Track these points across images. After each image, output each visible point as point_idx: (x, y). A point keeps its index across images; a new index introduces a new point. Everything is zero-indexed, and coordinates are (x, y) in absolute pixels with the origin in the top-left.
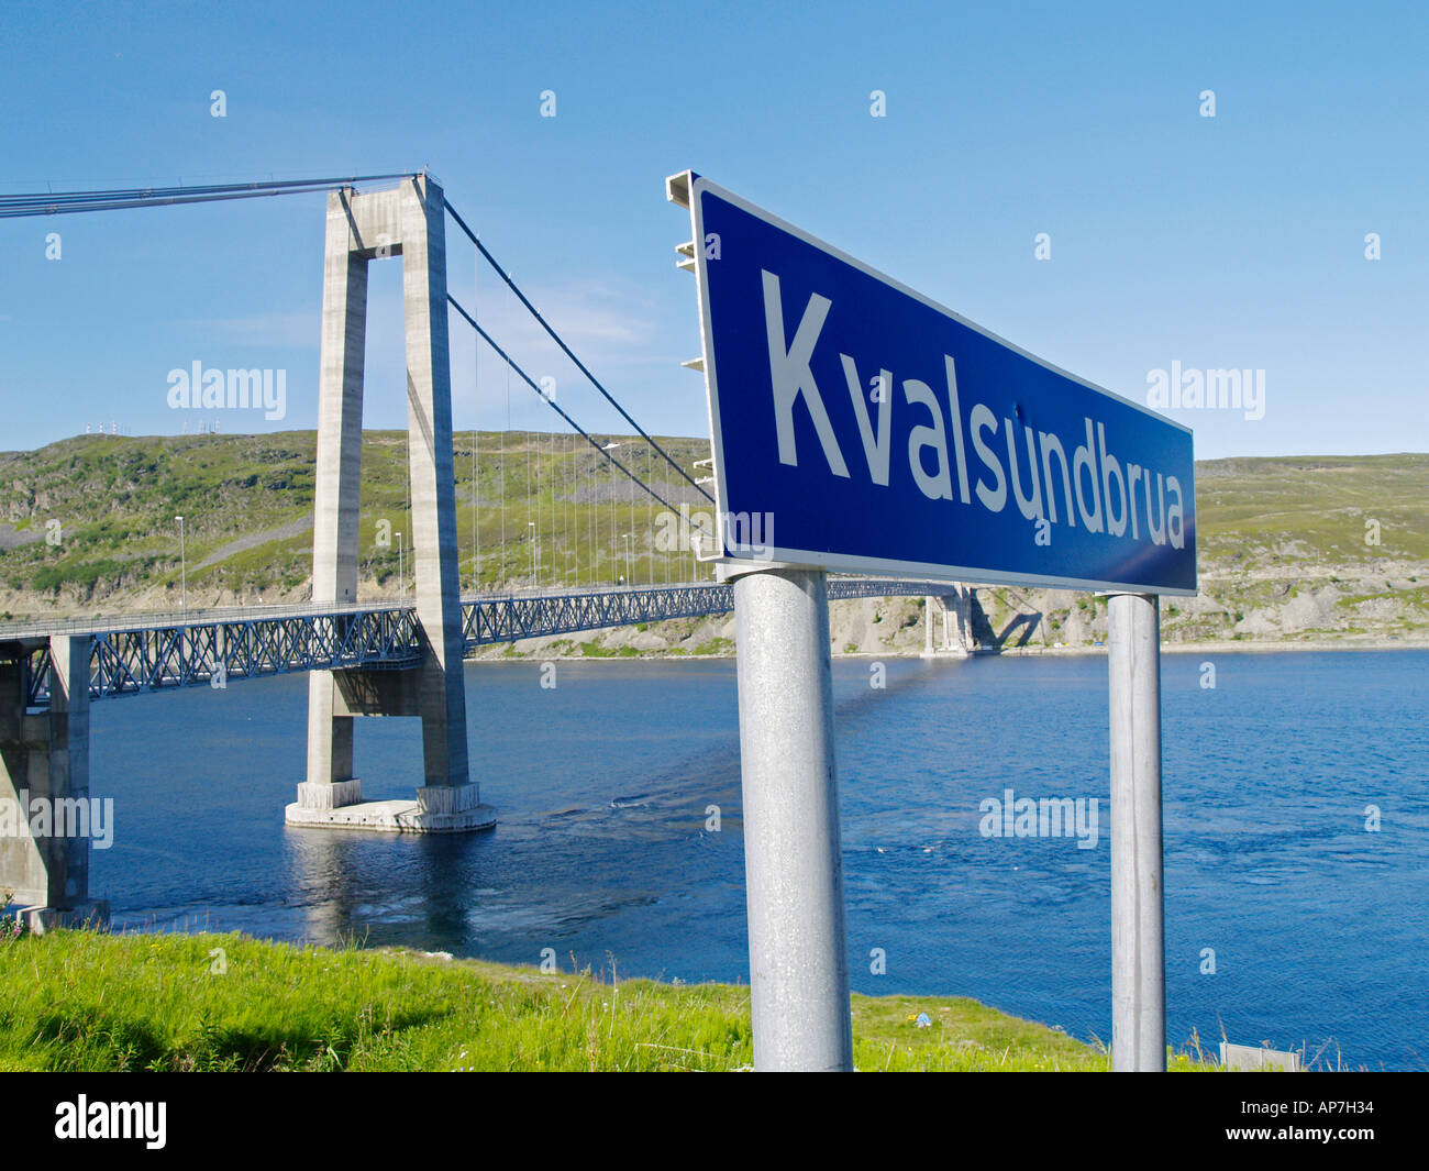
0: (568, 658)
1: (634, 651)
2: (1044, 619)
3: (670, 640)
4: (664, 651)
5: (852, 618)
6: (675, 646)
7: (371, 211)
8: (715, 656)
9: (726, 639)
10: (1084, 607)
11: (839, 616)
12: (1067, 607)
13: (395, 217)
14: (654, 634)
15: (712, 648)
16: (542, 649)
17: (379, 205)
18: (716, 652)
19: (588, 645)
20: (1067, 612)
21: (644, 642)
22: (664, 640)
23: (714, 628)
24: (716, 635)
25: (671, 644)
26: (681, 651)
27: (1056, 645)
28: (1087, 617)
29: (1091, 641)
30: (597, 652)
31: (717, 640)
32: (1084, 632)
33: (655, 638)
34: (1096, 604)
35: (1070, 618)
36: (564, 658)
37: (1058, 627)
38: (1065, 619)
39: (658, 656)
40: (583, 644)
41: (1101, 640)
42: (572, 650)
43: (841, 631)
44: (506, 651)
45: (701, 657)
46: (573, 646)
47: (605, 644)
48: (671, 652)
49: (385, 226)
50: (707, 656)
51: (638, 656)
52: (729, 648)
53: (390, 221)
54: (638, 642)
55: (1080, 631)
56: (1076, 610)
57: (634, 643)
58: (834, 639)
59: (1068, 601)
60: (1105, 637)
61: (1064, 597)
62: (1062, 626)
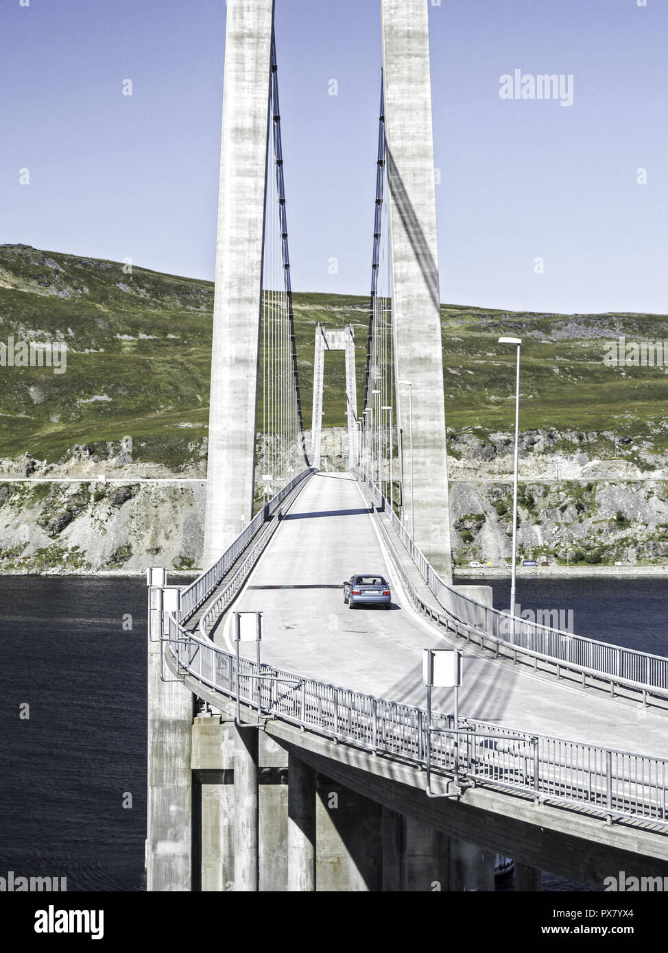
5: (181, 518)
10: (502, 512)
11: (161, 516)
12: (481, 511)
20: (481, 518)
27: (472, 564)
29: (519, 559)
32: (506, 545)
35: (486, 526)
37: (471, 539)
38: (479, 528)
41: (530, 557)
43: (167, 538)
55: (502, 544)
56: (493, 516)
58: (158, 550)
59: (481, 504)
60: (536, 554)
61: (475, 498)
62: (476, 537)
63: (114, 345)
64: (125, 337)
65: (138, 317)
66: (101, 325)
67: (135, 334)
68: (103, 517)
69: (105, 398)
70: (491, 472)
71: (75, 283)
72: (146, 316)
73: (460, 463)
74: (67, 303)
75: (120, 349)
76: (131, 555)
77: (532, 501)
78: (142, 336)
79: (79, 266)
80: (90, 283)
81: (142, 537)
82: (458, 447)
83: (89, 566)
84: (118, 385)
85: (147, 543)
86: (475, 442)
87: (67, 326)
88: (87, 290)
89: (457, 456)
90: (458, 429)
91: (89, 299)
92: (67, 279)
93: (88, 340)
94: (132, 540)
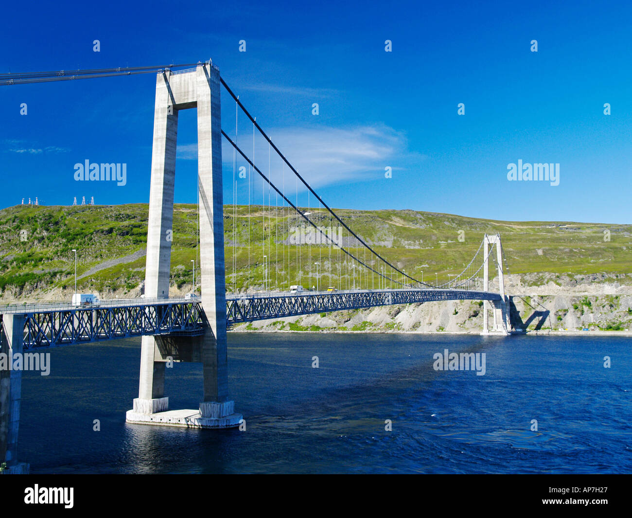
0: (282, 331)
1: (318, 328)
2: (552, 314)
3: (338, 322)
4: (335, 328)
5: (441, 311)
6: (341, 326)
7: (180, 83)
8: (363, 332)
9: (370, 322)
10: (576, 308)
11: (433, 310)
12: (566, 308)
13: (193, 87)
14: (330, 319)
15: (362, 327)
16: (267, 326)
17: (185, 80)
18: (364, 330)
19: (293, 324)
20: (566, 311)
21: (324, 323)
22: (335, 322)
23: (363, 316)
24: (364, 320)
25: (339, 324)
26: (344, 329)
27: (560, 330)
28: (579, 314)
29: (582, 328)
30: (297, 328)
31: (365, 323)
32: (577, 322)
33: (330, 321)
34: (584, 306)
35: (568, 314)
36: (279, 331)
37: (561, 319)
38: (565, 315)
39: (332, 331)
40: (290, 323)
41: (587, 327)
42: (284, 327)
43: (435, 319)
44: (247, 327)
45: (355, 332)
46: (284, 324)
47: (302, 324)
48: (339, 329)
49: (188, 92)
50: (359, 332)
51: (320, 331)
52: (371, 327)
53: (191, 89)
54: (321, 323)
55: (574, 321)
56: (572, 310)
57: (318, 324)
58: (431, 324)
59: (567, 305)
60: (589, 325)
61: (564, 302)
62: (563, 319)
63: (437, 245)
64: (442, 242)
65: (449, 234)
66: (434, 238)
67: (446, 241)
68: (411, 311)
69: (427, 266)
70: (574, 291)
71: (427, 223)
72: (452, 234)
73: (561, 288)
74: (422, 230)
75: (439, 247)
76: (420, 326)
77: (590, 303)
78: (449, 241)
79: (430, 216)
80: (433, 222)
81: (425, 318)
82: (560, 281)
83: (404, 330)
84: (432, 261)
85: (427, 321)
86: (568, 279)
87: (420, 238)
88: (431, 225)
89: (560, 285)
90: (561, 274)
91: (432, 228)
92: (424, 221)
93: (428, 244)
94: (421, 320)
